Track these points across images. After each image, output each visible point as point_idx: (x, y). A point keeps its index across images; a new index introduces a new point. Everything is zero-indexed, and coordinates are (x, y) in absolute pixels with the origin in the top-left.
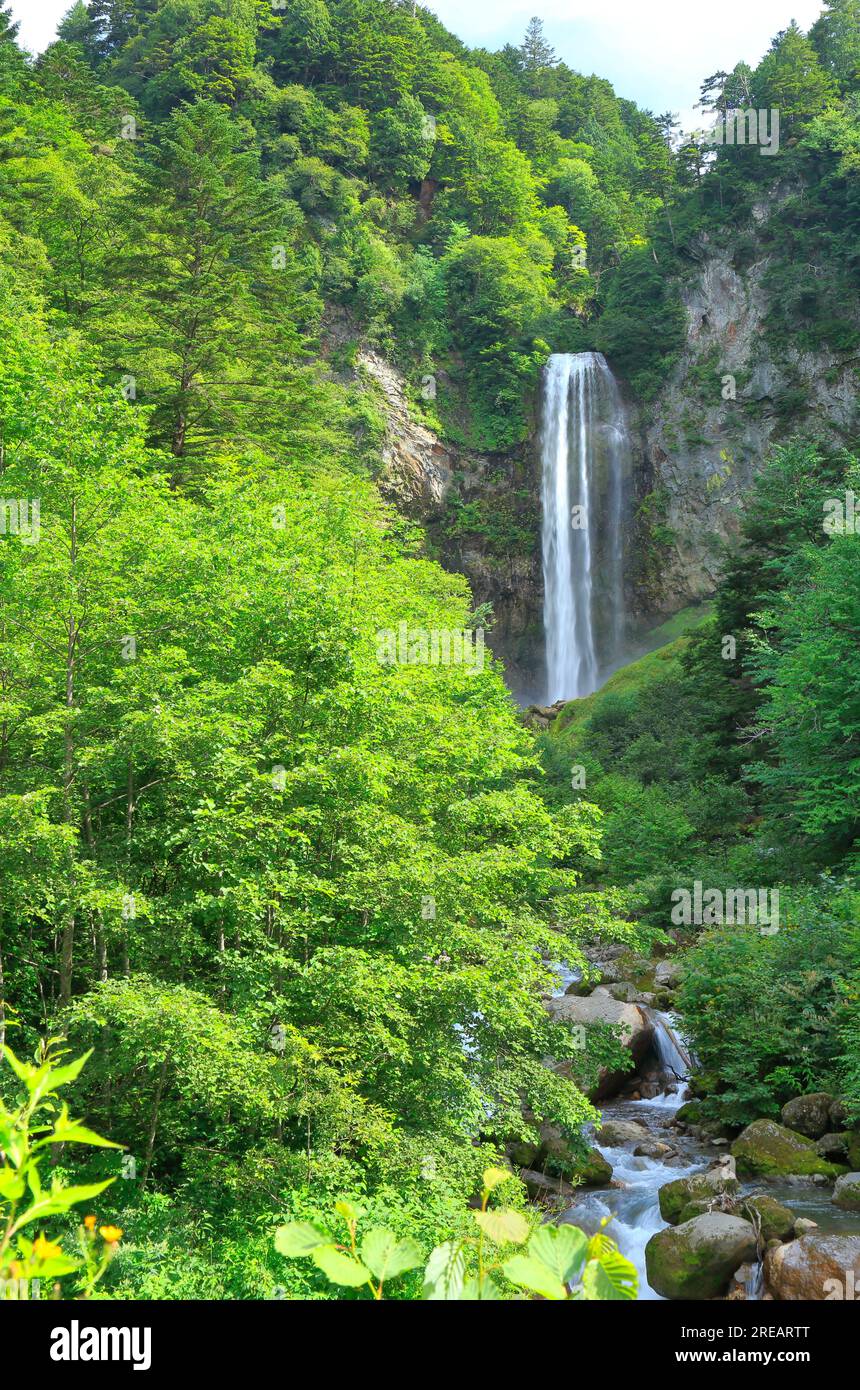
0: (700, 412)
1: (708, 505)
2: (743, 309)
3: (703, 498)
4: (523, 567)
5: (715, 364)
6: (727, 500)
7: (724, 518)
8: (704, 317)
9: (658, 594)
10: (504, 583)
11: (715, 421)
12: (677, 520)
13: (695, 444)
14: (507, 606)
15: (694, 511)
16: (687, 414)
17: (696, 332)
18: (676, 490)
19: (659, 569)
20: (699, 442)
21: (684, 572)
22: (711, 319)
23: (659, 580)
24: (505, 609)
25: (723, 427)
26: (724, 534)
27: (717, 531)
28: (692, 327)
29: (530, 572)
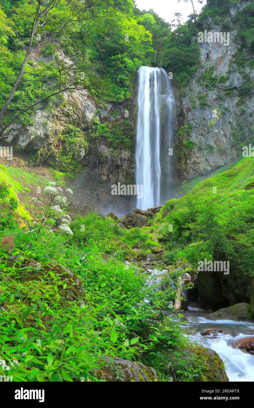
0: (206, 93)
1: (208, 133)
2: (225, 51)
3: (206, 129)
4: (126, 154)
5: (212, 73)
6: (217, 131)
7: (215, 139)
8: (207, 54)
9: (185, 170)
10: (117, 161)
11: (212, 97)
12: (194, 137)
13: (204, 106)
14: (118, 172)
15: (202, 135)
16: (200, 93)
17: (204, 60)
18: (195, 125)
19: (187, 159)
20: (205, 105)
21: (197, 161)
22: (210, 55)
23: (186, 164)
24: (116, 173)
25: (216, 99)
26: (215, 146)
27: (212, 144)
28: (203, 58)
29: (128, 157)
